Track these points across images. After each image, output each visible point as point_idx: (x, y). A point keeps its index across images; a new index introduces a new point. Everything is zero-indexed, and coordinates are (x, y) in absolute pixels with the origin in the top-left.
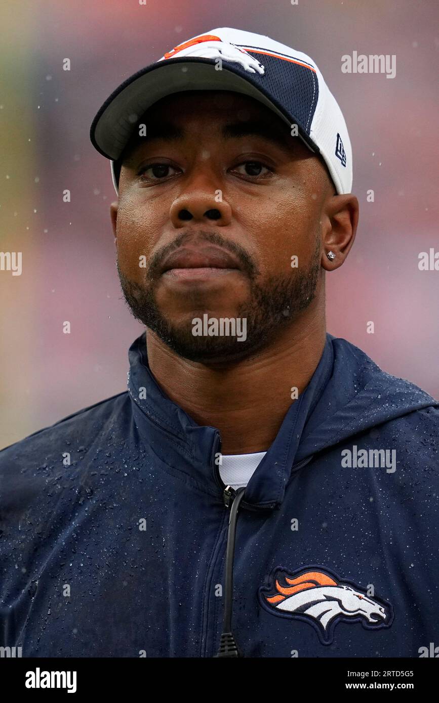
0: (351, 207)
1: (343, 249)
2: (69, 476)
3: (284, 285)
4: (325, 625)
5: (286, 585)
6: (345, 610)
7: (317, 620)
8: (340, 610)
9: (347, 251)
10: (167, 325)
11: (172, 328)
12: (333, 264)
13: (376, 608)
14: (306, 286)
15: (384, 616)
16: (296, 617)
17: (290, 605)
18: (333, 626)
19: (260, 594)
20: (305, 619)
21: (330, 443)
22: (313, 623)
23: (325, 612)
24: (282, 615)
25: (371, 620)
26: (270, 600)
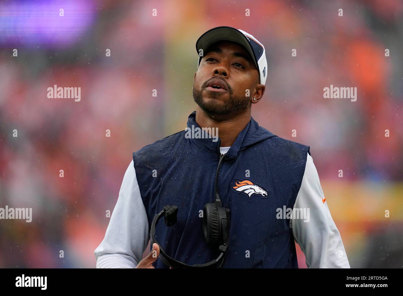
0: (263, 88)
1: (258, 100)
2: (170, 153)
3: (239, 100)
4: (250, 196)
5: (239, 184)
6: (256, 192)
7: (247, 195)
8: (254, 192)
9: (259, 100)
10: (203, 102)
11: (205, 103)
12: (255, 101)
13: (264, 192)
14: (245, 103)
15: (267, 195)
16: (242, 193)
17: (240, 189)
18: (252, 197)
19: (231, 186)
20: (244, 194)
21: (251, 144)
22: (246, 195)
23: (250, 192)
24: (237, 192)
25: (263, 196)
26: (234, 188)
